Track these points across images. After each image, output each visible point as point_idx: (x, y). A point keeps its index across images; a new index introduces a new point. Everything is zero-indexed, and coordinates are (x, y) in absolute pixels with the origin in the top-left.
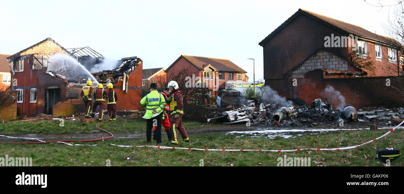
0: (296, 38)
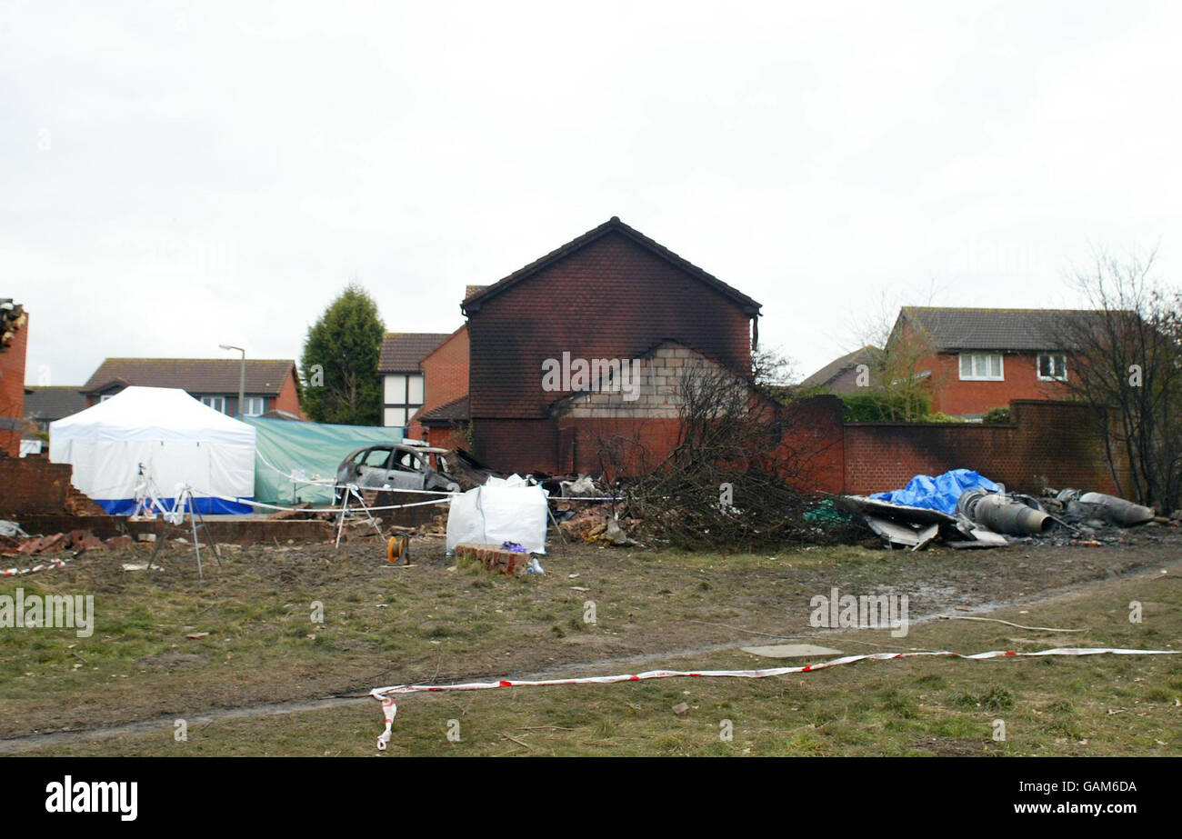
0: (592, 301)
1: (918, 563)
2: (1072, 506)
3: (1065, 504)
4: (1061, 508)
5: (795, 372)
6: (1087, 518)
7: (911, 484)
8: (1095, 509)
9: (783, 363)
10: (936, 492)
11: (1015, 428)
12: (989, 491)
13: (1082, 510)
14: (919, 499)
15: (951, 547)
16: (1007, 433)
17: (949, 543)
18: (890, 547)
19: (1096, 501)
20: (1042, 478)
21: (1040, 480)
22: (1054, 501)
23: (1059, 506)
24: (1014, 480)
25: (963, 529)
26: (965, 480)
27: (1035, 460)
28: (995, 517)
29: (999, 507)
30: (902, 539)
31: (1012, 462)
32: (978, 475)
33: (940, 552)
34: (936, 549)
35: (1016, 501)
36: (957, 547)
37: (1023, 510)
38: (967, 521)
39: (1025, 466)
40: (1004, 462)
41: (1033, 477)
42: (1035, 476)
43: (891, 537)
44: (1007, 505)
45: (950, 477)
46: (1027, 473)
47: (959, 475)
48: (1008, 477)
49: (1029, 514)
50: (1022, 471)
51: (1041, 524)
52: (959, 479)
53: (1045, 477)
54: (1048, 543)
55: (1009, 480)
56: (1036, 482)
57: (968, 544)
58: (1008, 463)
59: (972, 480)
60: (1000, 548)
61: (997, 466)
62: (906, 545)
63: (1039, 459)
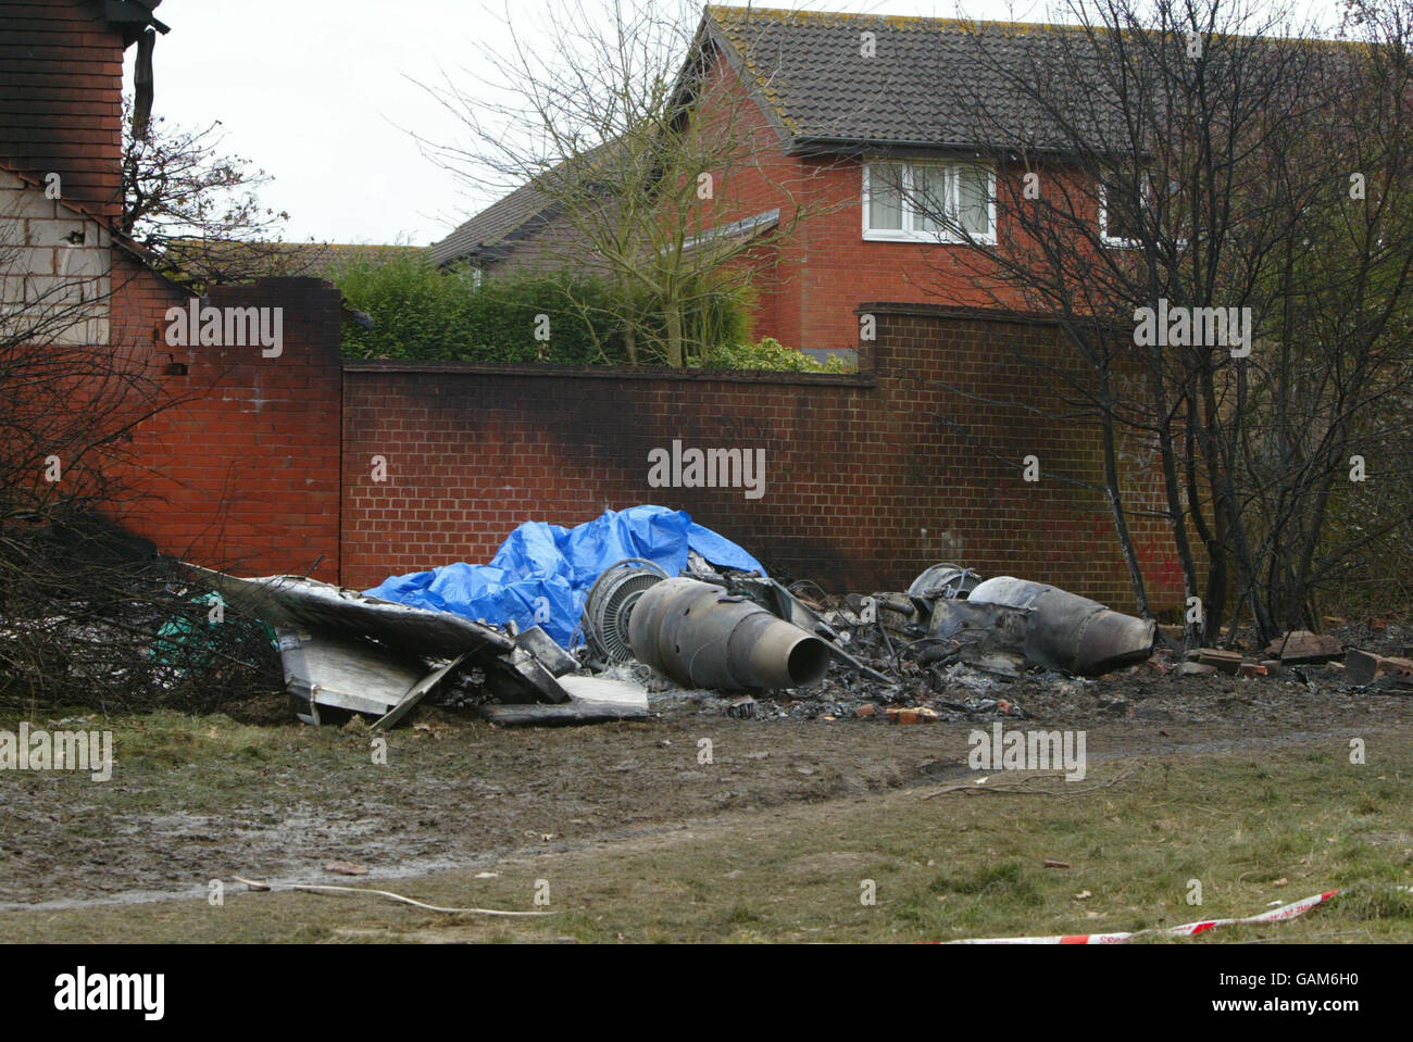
2: (943, 615)
3: (924, 609)
4: (914, 620)
5: (262, 204)
6: (978, 648)
7: (499, 547)
8: (1000, 623)
9: (226, 177)
10: (562, 571)
11: (871, 388)
13: (966, 625)
15: (488, 720)
16: (844, 404)
18: (315, 717)
19: (1006, 600)
20: (946, 535)
21: (937, 543)
23: (909, 614)
24: (860, 543)
25: (531, 668)
26: (651, 536)
27: (926, 484)
28: (675, 640)
29: (688, 611)
30: (347, 696)
31: (855, 490)
32: (688, 523)
33: (443, 731)
34: (435, 725)
35: (735, 594)
36: (505, 721)
37: (746, 622)
38: (555, 648)
39: (896, 499)
40: (829, 489)
41: (918, 533)
42: (924, 531)
43: (315, 691)
44: (708, 606)
45: (608, 528)
46: (898, 522)
47: (635, 522)
48: (842, 532)
49: (761, 631)
50: (886, 516)
51: (786, 658)
52: (633, 533)
53: (955, 535)
54: (802, 714)
55: (845, 543)
56: (926, 549)
57: (540, 711)
58: (842, 490)
59: (669, 536)
60: (620, 722)
61: (809, 500)
62: (354, 712)
63: (937, 481)
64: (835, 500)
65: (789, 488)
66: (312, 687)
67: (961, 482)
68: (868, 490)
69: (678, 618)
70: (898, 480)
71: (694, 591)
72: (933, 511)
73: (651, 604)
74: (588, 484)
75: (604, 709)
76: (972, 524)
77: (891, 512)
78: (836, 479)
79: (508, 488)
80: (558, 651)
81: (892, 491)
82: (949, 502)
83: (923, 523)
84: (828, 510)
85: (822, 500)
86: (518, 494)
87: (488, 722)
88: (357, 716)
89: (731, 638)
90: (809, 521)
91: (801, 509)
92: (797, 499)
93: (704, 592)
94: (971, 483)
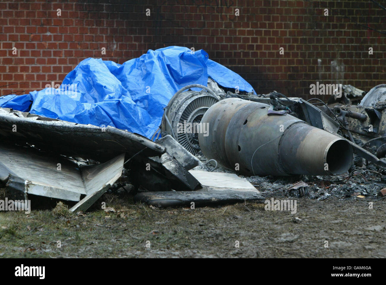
1: (82, 235)
7: (74, 76)
10: (123, 93)
12: (226, 90)
14: (88, 106)
15: (148, 203)
17: (145, 194)
20: (334, 63)
21: (328, 69)
22: (354, 109)
23: (363, 120)
24: (279, 69)
25: (173, 166)
26: (181, 68)
27: (321, 28)
28: (237, 141)
29: (246, 121)
30: (51, 188)
31: (275, 33)
32: (206, 58)
33: (126, 213)
34: (119, 208)
35: (279, 109)
36: (161, 204)
37: (291, 129)
38: (183, 150)
39: (301, 39)
40: (259, 33)
41: (316, 62)
42: (319, 60)
43: (28, 185)
44: (261, 118)
45: (152, 63)
46: (303, 55)
47: (169, 58)
48: (268, 62)
49: (304, 135)
50: (295, 50)
51: (325, 154)
52: (168, 66)
53: (340, 63)
54: (340, 194)
55: (270, 69)
56: (321, 73)
57: (183, 196)
58: (267, 33)
59: (194, 67)
60: (245, 203)
61: (246, 40)
62: (58, 200)
63: (328, 26)
64: (263, 40)
65: (233, 32)
66: (26, 183)
67: (343, 26)
68: (284, 33)
69: (240, 127)
70: (303, 26)
71: (248, 108)
72: (325, 47)
73: (216, 117)
74: (102, 31)
75: (231, 194)
76: (350, 55)
77: (299, 48)
78: (263, 26)
79: (48, 34)
80: (185, 152)
81: (299, 33)
82: (335, 41)
83: (319, 55)
84: (259, 47)
85: (255, 40)
86: (56, 38)
87: (149, 205)
88: (60, 203)
89: (280, 140)
90: (246, 54)
91: (241, 47)
92: (238, 40)
93: (256, 108)
94: (350, 27)
